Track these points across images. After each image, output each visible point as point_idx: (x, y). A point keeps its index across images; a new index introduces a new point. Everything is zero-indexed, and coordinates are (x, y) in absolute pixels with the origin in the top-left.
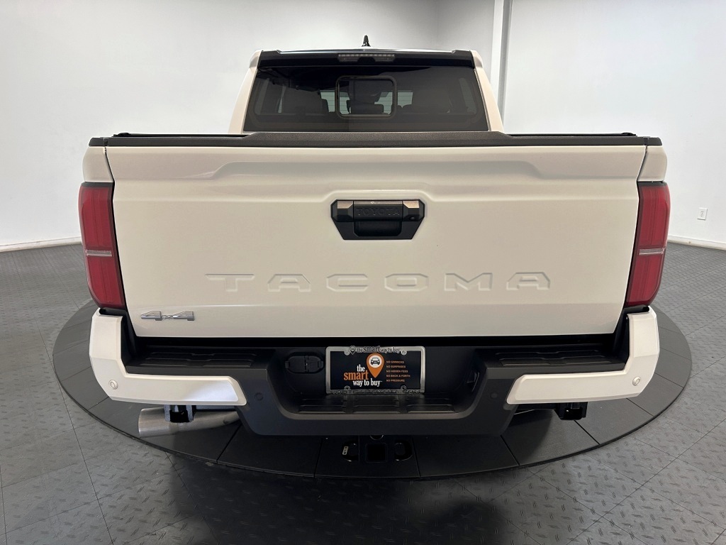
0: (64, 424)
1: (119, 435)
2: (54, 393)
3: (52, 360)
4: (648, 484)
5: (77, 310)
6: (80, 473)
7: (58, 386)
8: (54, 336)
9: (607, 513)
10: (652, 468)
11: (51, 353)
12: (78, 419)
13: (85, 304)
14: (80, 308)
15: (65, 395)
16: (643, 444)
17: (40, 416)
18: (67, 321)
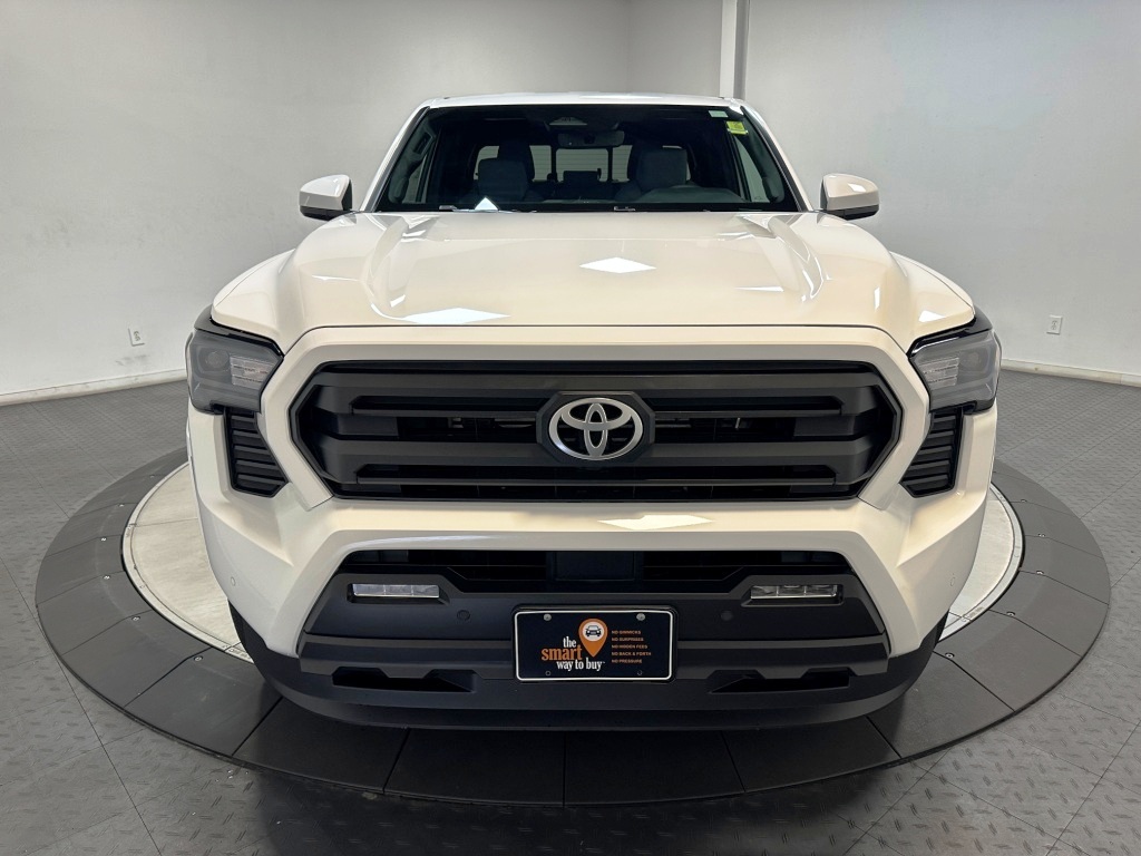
0: (83, 738)
1: (191, 752)
2: (53, 679)
3: (36, 616)
4: (1110, 775)
5: (65, 519)
6: (130, 833)
7: (57, 664)
8: (32, 570)
9: (1064, 831)
10: (1106, 746)
11: (31, 602)
12: (107, 725)
13: (78, 508)
14: (71, 514)
15: (73, 680)
16: (1078, 704)
17: (33, 724)
18: (51, 541)
